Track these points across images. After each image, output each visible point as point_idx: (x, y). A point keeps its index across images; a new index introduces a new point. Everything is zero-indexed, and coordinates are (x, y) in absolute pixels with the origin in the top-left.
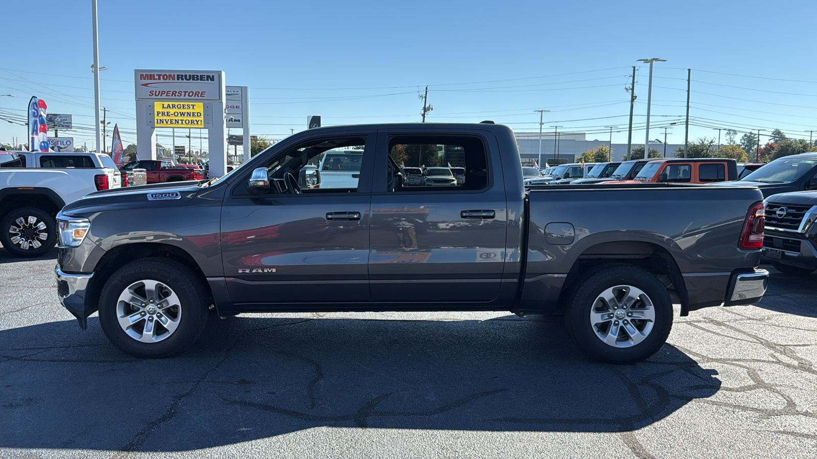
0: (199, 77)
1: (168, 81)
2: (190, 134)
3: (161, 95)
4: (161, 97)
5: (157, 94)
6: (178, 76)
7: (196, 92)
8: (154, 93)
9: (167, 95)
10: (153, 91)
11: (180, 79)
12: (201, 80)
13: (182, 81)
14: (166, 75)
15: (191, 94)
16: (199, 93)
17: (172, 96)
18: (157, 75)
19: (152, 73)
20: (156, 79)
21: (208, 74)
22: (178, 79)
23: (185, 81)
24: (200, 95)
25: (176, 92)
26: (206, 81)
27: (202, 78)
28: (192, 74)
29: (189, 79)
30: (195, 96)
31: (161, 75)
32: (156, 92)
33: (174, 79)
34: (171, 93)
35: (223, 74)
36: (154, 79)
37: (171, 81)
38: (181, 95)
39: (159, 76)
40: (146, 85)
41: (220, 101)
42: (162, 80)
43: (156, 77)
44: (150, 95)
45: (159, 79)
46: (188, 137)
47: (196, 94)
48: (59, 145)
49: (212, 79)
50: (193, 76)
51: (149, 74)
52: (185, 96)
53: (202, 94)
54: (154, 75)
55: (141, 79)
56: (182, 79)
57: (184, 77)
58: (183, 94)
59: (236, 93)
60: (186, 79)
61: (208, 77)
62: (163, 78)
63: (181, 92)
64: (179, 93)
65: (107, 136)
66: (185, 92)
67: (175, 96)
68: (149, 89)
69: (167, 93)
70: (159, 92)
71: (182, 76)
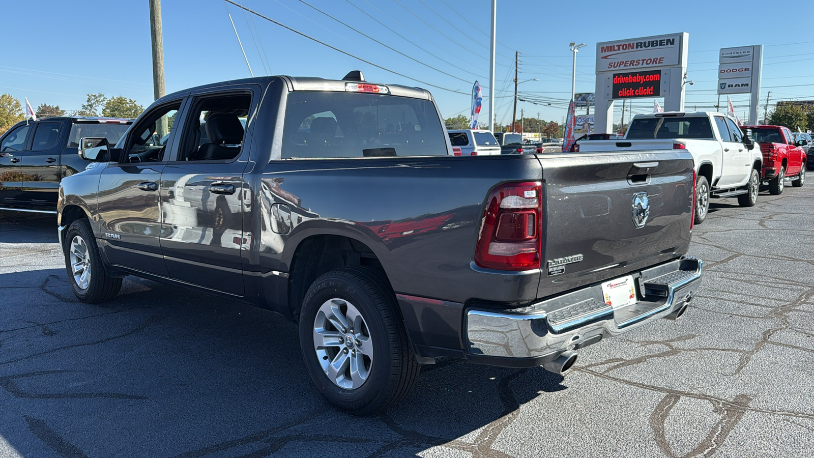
0: (658, 43)
1: (627, 50)
2: (718, 104)
3: (619, 66)
4: (620, 68)
5: (615, 66)
6: (637, 44)
7: (654, 59)
8: (613, 65)
9: (625, 66)
10: (612, 63)
11: (639, 47)
12: (661, 45)
13: (641, 49)
14: (626, 45)
15: (649, 62)
16: (657, 59)
17: (630, 65)
18: (617, 46)
19: (612, 45)
20: (616, 50)
21: (668, 38)
22: (637, 47)
23: (644, 48)
24: (658, 62)
25: (634, 61)
26: (666, 46)
27: (661, 43)
28: (651, 40)
29: (648, 46)
30: (653, 63)
31: (621, 45)
32: (615, 63)
33: (633, 48)
34: (629, 63)
35: (686, 36)
36: (614, 50)
37: (630, 50)
38: (639, 63)
39: (619, 46)
40: (606, 57)
41: (679, 66)
42: (621, 51)
43: (616, 48)
44: (609, 67)
45: (619, 49)
46: (716, 107)
47: (654, 61)
48: (589, 122)
49: (672, 43)
50: (653, 42)
51: (609, 45)
52: (642, 64)
53: (660, 60)
54: (614, 46)
55: (602, 52)
56: (641, 47)
57: (643, 45)
58: (641, 62)
59: (746, 54)
60: (645, 46)
61: (668, 41)
62: (623, 49)
63: (639, 60)
64: (637, 62)
65: (626, 110)
66: (643, 60)
67: (633, 65)
68: (608, 61)
69: (626, 63)
70: (618, 63)
71: (641, 43)
